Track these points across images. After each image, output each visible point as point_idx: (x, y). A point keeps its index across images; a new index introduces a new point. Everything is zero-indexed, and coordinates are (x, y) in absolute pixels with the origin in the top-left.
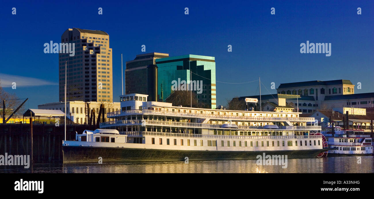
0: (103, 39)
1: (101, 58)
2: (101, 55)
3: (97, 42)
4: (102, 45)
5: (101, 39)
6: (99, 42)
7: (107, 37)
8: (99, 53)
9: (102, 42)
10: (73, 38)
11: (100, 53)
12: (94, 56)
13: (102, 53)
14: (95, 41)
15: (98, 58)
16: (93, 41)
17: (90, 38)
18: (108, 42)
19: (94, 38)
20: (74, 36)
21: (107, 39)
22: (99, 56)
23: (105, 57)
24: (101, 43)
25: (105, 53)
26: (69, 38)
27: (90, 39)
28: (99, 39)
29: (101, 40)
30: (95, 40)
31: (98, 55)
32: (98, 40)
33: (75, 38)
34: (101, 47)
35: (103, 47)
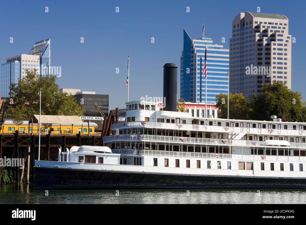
0: (281, 24)
1: (277, 47)
2: (277, 42)
3: (272, 27)
4: (279, 31)
5: (279, 24)
6: (275, 27)
7: (286, 21)
8: (274, 40)
9: (280, 28)
10: (245, 23)
11: (276, 41)
12: (268, 45)
13: (279, 40)
14: (270, 27)
15: (273, 47)
16: (268, 27)
17: (265, 23)
18: (287, 27)
19: (270, 23)
20: (245, 22)
21: (285, 24)
22: (275, 44)
23: (281, 45)
24: (277, 29)
25: (282, 40)
26: (241, 24)
27: (265, 25)
28: (276, 24)
29: (278, 26)
30: (271, 25)
31: (273, 42)
32: (274, 25)
33: (247, 23)
34: (277, 33)
35: (280, 33)
